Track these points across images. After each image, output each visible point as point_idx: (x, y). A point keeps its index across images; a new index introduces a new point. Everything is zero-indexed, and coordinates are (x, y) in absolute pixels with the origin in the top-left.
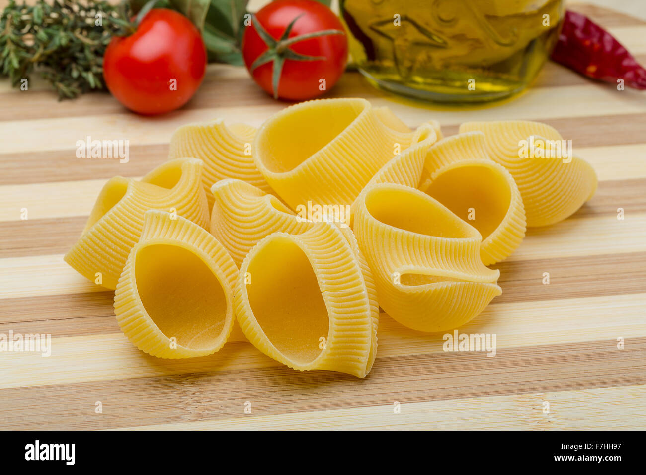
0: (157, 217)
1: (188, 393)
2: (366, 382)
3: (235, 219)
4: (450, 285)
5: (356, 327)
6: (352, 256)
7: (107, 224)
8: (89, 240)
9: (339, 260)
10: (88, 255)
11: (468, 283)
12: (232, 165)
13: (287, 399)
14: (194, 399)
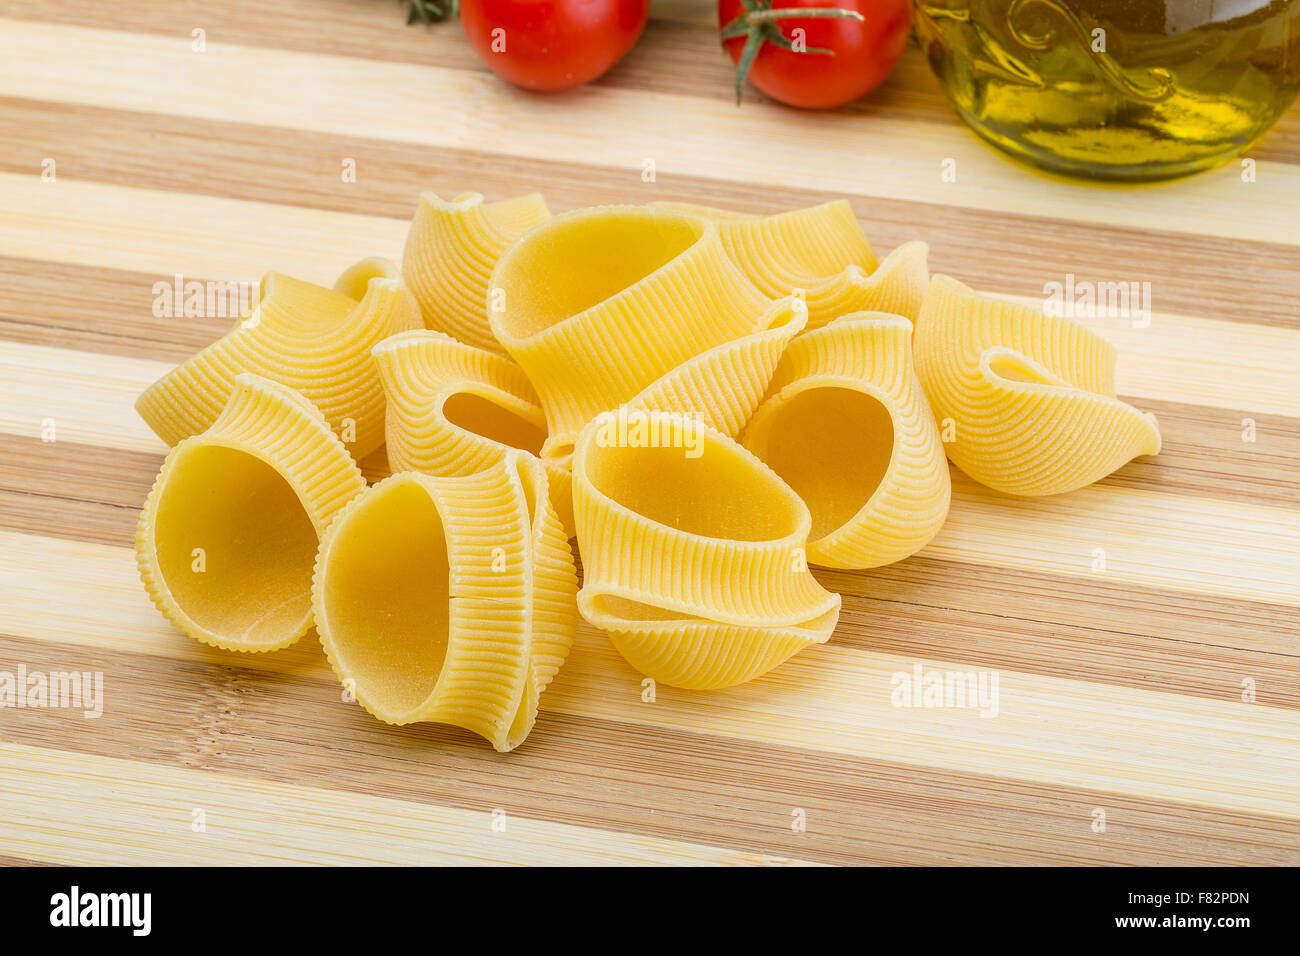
0: (248, 392)
2: (510, 761)
5: (500, 667)
6: (525, 542)
14: (222, 723)
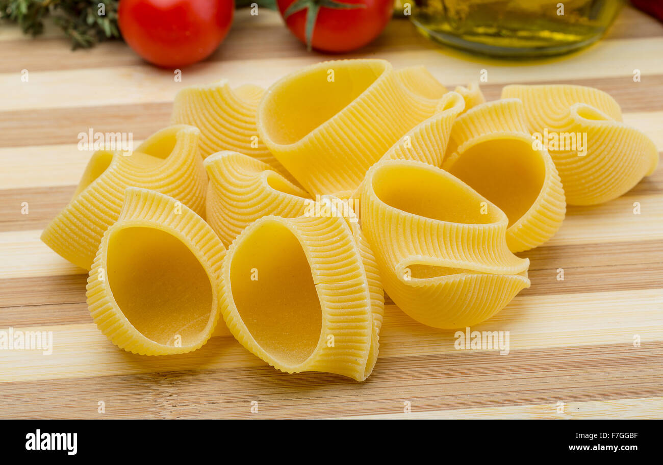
0: (138, 195)
1: (164, 394)
2: (366, 386)
3: (229, 198)
4: (464, 279)
5: (354, 324)
6: (353, 243)
7: (85, 202)
8: (65, 220)
9: (339, 247)
10: (64, 235)
11: (486, 275)
12: (237, 133)
13: (274, 404)
14: (170, 402)
